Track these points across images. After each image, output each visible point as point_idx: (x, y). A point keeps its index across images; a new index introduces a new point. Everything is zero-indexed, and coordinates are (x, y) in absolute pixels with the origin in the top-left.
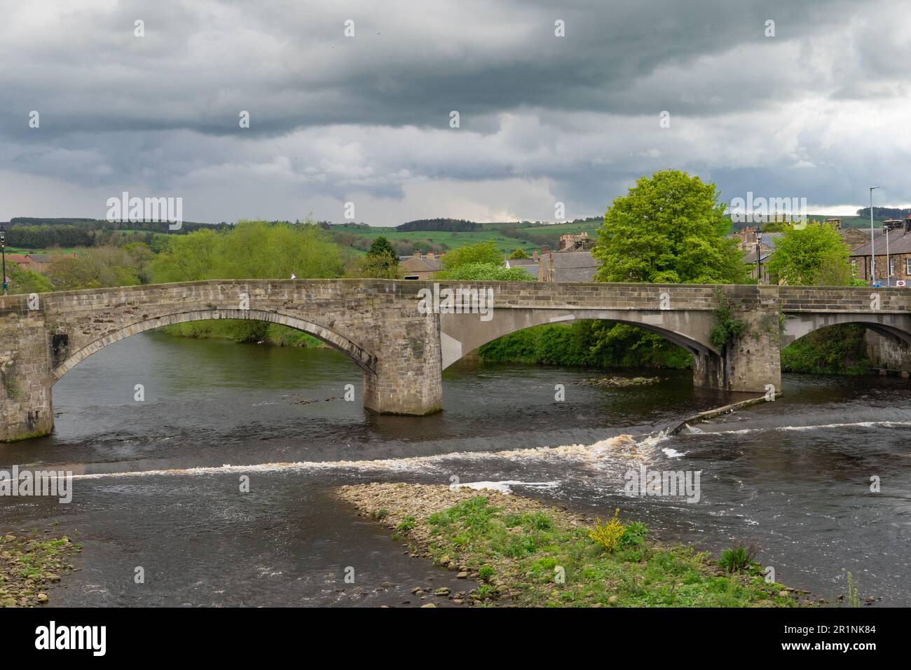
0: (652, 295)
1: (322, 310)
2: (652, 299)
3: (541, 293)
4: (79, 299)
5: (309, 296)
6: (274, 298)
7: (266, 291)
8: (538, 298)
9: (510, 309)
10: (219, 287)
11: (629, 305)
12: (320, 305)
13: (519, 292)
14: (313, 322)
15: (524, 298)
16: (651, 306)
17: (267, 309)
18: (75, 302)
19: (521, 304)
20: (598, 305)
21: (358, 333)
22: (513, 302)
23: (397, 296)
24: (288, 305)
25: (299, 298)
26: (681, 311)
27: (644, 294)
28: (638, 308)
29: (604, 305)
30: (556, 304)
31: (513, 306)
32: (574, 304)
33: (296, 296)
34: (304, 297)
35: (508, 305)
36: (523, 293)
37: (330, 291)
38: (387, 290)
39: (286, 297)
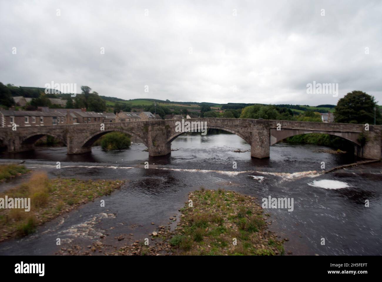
0: (338, 127)
1: (236, 127)
2: (338, 128)
3: (302, 125)
4: (173, 122)
5: (232, 123)
6: (223, 123)
7: (221, 121)
8: (301, 126)
9: (292, 129)
10: (208, 120)
11: (331, 130)
12: (235, 126)
13: (295, 124)
14: (233, 130)
15: (296, 126)
16: (338, 130)
17: (221, 126)
18: (172, 122)
19: (295, 128)
20: (320, 129)
21: (246, 134)
22: (293, 127)
23: (256, 124)
24: (227, 125)
25: (230, 123)
26: (348, 132)
27: (335, 126)
28: (333, 131)
29: (322, 129)
30: (306, 128)
31: (293, 128)
32: (312, 128)
33: (229, 123)
34: (231, 123)
35: (291, 128)
36: (296, 125)
37: (238, 122)
38: (254, 122)
39: (226, 123)
